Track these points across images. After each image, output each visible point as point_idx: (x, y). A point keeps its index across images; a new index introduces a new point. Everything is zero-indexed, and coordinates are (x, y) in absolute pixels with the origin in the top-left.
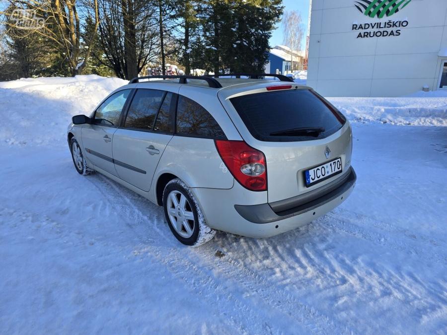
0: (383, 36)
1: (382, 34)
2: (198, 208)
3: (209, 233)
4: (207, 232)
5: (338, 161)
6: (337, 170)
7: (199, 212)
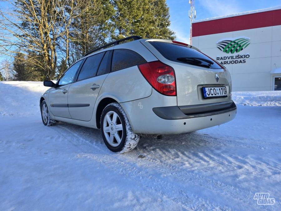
0: (236, 63)
1: (235, 62)
2: (126, 119)
3: (134, 139)
4: (132, 138)
5: (224, 89)
6: (224, 95)
7: (126, 121)
